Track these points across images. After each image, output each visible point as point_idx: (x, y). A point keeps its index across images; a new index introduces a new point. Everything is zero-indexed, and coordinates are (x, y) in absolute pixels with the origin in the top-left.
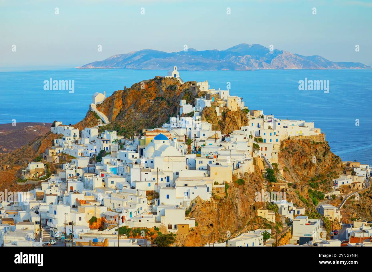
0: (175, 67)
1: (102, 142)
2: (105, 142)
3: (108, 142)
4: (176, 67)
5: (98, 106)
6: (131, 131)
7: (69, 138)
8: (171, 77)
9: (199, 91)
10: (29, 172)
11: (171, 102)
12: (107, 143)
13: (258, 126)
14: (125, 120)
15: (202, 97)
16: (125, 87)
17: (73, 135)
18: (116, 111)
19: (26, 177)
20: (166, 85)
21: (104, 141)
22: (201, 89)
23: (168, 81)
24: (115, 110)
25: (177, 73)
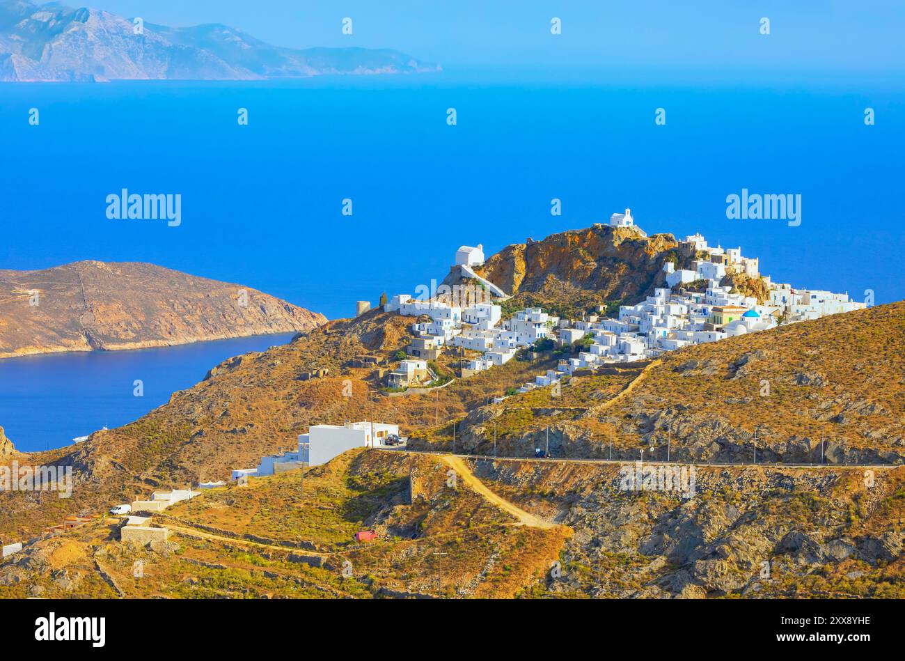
0: (627, 210)
1: (534, 327)
2: (537, 326)
3: (541, 326)
4: (629, 210)
5: (476, 268)
6: (569, 309)
7: (447, 321)
8: (622, 226)
9: (695, 251)
10: (405, 377)
11: (636, 265)
12: (539, 327)
13: (784, 301)
14: (544, 292)
15: (702, 259)
16: (529, 240)
17: (453, 316)
18: (518, 278)
19: (404, 384)
20: (620, 239)
21: (535, 325)
22: (698, 248)
23: (623, 232)
24: (516, 276)
25: (631, 220)
